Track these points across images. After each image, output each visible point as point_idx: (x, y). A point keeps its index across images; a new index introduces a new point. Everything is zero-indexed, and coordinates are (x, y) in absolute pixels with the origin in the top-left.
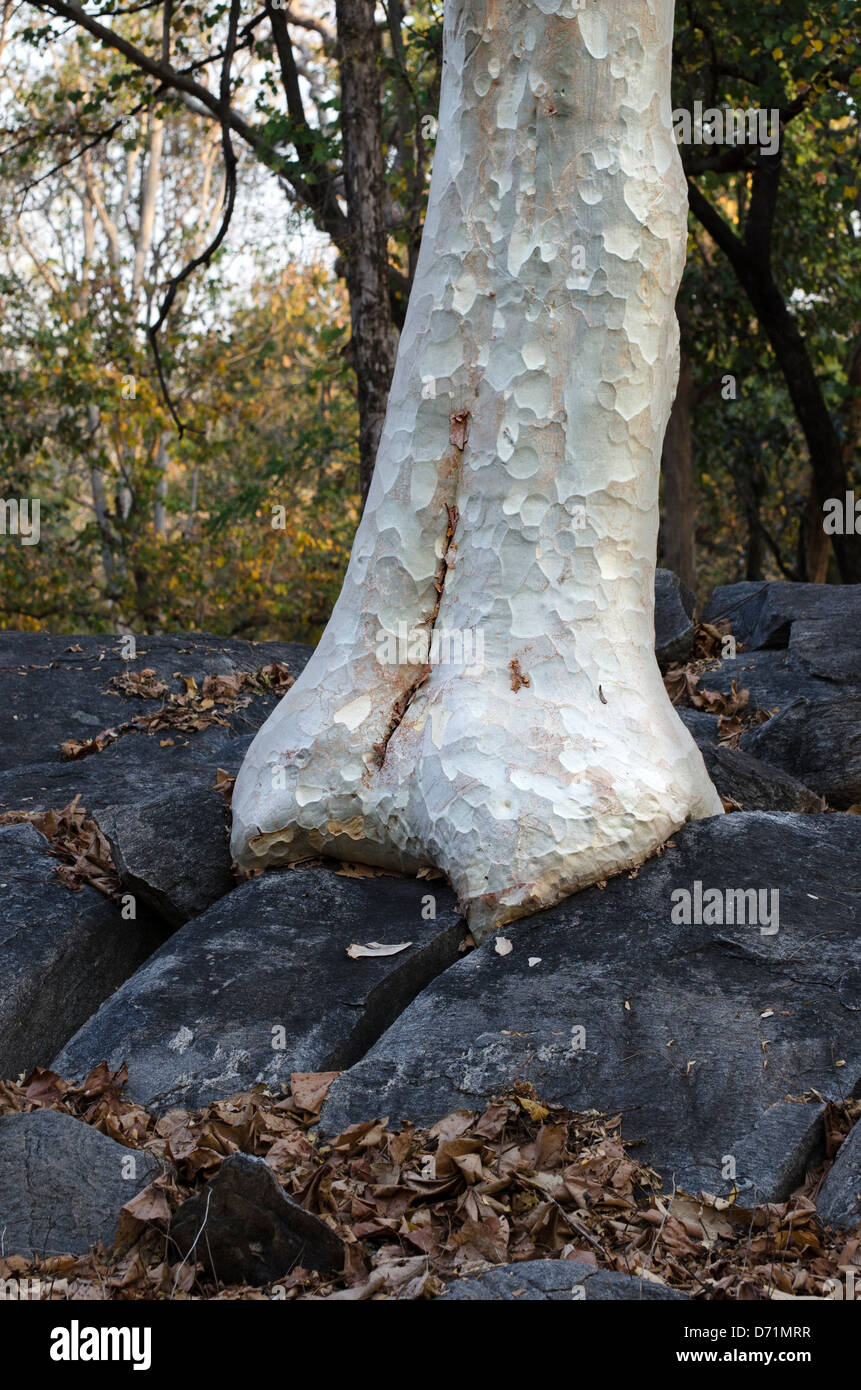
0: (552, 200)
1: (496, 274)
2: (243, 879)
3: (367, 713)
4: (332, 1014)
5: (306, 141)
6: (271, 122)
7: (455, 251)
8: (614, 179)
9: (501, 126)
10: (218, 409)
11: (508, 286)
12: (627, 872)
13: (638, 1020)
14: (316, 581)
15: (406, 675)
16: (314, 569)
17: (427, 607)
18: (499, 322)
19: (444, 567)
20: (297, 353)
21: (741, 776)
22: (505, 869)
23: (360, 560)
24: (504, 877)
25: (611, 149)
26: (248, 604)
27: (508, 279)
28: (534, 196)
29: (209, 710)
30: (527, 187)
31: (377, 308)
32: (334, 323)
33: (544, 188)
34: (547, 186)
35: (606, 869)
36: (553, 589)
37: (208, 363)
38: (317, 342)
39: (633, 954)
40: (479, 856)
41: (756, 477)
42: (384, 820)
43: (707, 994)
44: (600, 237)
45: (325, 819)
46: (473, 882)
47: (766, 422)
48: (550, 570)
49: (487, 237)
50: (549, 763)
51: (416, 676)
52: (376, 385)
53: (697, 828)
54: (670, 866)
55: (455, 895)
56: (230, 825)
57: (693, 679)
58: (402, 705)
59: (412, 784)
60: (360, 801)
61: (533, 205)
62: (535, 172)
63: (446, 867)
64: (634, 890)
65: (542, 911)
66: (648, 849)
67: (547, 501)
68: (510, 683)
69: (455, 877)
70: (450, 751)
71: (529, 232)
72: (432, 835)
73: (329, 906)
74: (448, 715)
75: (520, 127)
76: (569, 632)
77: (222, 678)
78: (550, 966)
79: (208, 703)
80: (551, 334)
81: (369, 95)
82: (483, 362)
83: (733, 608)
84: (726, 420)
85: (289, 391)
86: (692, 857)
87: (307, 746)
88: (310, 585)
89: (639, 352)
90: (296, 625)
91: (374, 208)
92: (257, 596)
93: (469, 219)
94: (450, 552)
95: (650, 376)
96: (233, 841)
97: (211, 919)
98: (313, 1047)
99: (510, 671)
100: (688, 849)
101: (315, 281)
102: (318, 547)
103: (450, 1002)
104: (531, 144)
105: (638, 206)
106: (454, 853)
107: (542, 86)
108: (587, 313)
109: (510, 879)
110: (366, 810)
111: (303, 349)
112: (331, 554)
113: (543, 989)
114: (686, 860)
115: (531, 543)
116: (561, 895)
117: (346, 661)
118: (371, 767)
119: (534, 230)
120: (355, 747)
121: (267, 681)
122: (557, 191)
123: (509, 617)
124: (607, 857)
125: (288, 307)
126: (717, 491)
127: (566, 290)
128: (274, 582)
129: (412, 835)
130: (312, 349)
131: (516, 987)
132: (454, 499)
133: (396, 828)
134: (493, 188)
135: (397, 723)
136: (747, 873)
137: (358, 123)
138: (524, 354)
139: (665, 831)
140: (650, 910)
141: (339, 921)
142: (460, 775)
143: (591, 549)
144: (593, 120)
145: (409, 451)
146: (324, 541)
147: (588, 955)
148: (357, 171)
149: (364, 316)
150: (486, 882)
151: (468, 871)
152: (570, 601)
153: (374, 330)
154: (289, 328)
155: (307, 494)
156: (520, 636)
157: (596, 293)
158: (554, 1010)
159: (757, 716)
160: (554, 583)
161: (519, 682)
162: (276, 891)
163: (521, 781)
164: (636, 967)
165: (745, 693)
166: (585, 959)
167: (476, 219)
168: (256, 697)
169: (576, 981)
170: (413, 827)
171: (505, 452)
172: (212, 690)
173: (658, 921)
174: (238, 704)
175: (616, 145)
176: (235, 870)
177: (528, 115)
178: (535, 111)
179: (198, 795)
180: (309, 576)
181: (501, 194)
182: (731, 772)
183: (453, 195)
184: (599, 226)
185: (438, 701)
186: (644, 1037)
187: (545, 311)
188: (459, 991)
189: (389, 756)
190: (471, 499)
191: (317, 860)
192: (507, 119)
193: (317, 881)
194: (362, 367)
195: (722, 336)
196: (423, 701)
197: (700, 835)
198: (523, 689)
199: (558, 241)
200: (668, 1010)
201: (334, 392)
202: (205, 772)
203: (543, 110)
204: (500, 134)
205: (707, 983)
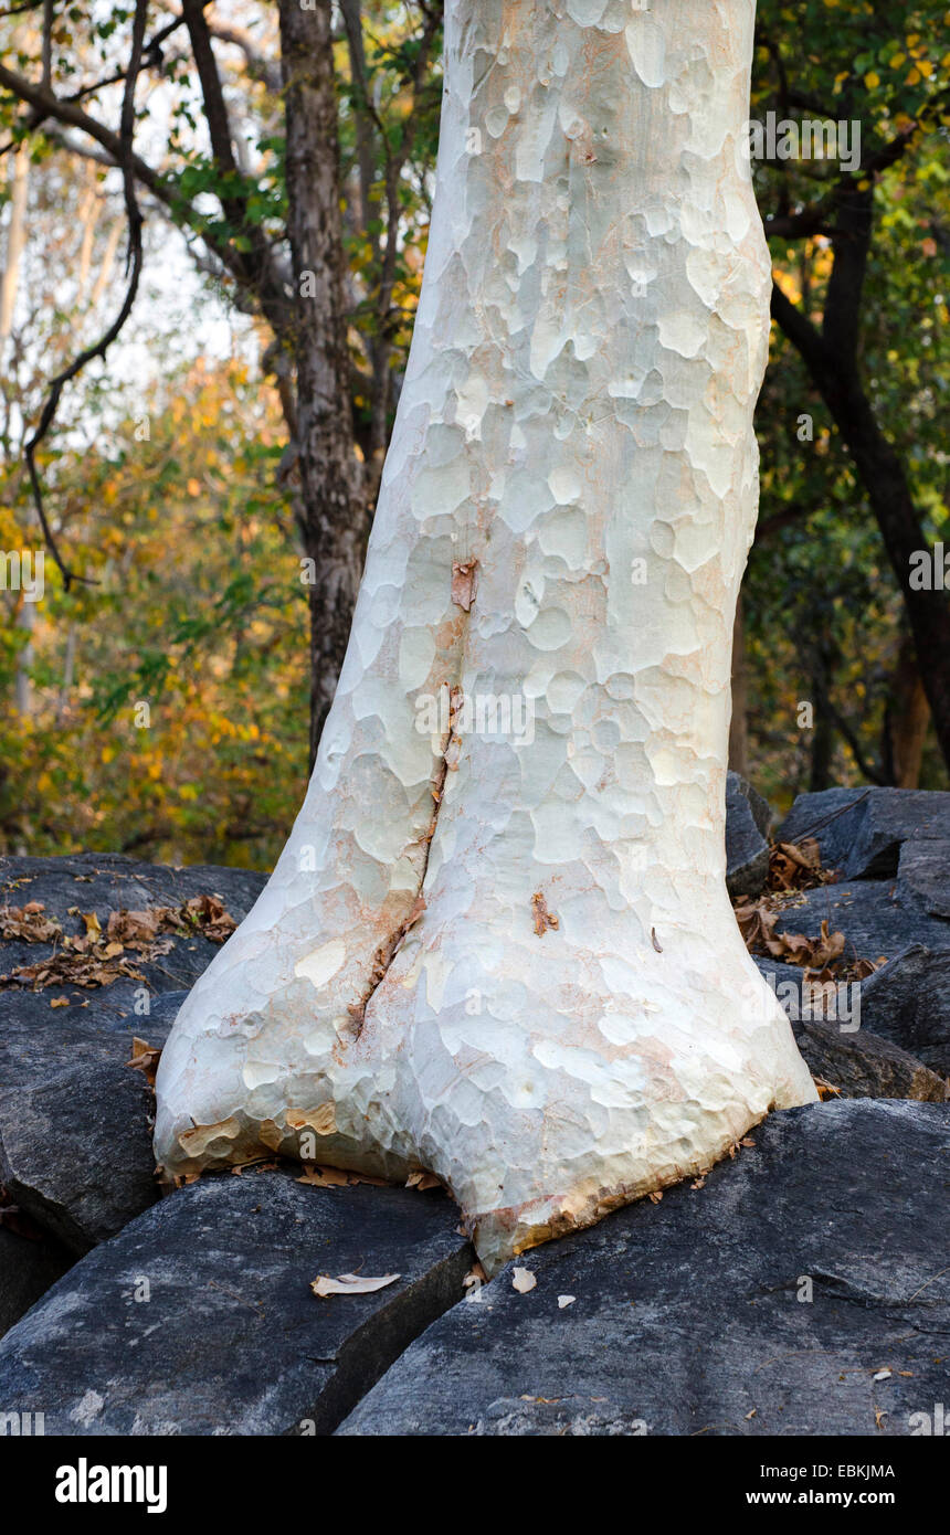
0: (589, 277)
1: (514, 376)
2: (171, 1188)
3: (341, 964)
4: (292, 1373)
5: (236, 193)
6: (189, 170)
7: (460, 345)
8: (672, 249)
9: (521, 177)
10: (103, 551)
11: (530, 393)
12: (690, 1180)
13: (707, 1382)
14: (235, 781)
15: (393, 913)
16: (233, 766)
17: (420, 822)
18: (518, 440)
19: (444, 767)
20: (208, 477)
21: (837, 1050)
22: (526, 1174)
23: (330, 758)
24: (525, 1186)
25: (669, 209)
26: (144, 811)
27: (530, 383)
28: (565, 273)
29: (117, 958)
30: (557, 260)
31: (334, 418)
32: (257, 436)
33: (579, 261)
34: (583, 257)
35: (662, 1175)
36: (589, 798)
37: (91, 488)
38: (233, 461)
39: (700, 1291)
40: (491, 1157)
41: (826, 646)
42: (363, 1109)
43: (800, 1347)
44: (654, 327)
45: (282, 1106)
46: (482, 1192)
47: (840, 572)
48: (586, 772)
49: (502, 326)
50: (584, 1032)
51: (406, 913)
52: (331, 521)
53: (783, 1121)
54: (749, 1171)
55: (458, 1211)
56: (154, 1115)
57: (769, 918)
58: (387, 953)
59: (400, 1060)
60: (330, 1083)
61: (564, 284)
62: (567, 240)
63: (445, 1171)
64: (700, 1205)
65: (576, 1231)
66: (719, 1149)
67: (582, 680)
68: (532, 924)
69: (457, 1186)
70: (455, 1014)
71: (559, 319)
72: (427, 1129)
73: (287, 1225)
74: (448, 968)
75: (548, 180)
76: (612, 857)
77: (134, 914)
78: (589, 1307)
79: (115, 949)
80: (587, 456)
81: (324, 134)
82: (496, 493)
83: (820, 823)
84: (789, 570)
85: (196, 527)
86: (778, 1159)
87: (259, 1009)
88: (227, 787)
89: (706, 482)
90: (208, 841)
91: (331, 286)
92: (157, 801)
93: (478, 302)
94: (452, 747)
95: (721, 514)
96: (157, 1136)
97: (128, 1243)
98: (266, 1417)
99: (533, 908)
100: (772, 1150)
101: (233, 380)
102: (239, 736)
103: (452, 1355)
104: (562, 202)
105: (705, 285)
106: (457, 1153)
107: (576, 124)
108: (636, 429)
109: (533, 1189)
110: (338, 1095)
111: (215, 471)
112: (255, 744)
113: (579, 1337)
114: (769, 1165)
115: (561, 736)
116: (601, 1210)
117: (312, 893)
118: (346, 1037)
119: (566, 318)
120: (323, 1010)
121: (195, 919)
122: (596, 265)
123: (532, 835)
124: (664, 1160)
125: (196, 415)
126: (770, 663)
127: (607, 398)
128: (180, 783)
129: (400, 1129)
130: (226, 470)
131: (540, 1335)
132: (456, 677)
133: (378, 1119)
134: (510, 261)
135: (380, 978)
136: (852, 1182)
137: (309, 171)
138: (552, 482)
139: (740, 1125)
140: (722, 1232)
141: (301, 1245)
142: (465, 1048)
143: (640, 744)
144: (644, 171)
145: (397, 613)
146: (246, 726)
147: (639, 1292)
148: (307, 235)
149: (316, 430)
150: (500, 1193)
151: (476, 1178)
152: (613, 815)
153: (329, 448)
154: (196, 443)
155: (220, 666)
156: (547, 861)
157: (649, 402)
158: (592, 1367)
159: (856, 969)
160: (591, 791)
161: (545, 922)
162: (216, 1204)
163: (548, 1056)
164: (703, 1309)
165: (839, 938)
166: (634, 1298)
167: (487, 302)
168: (180, 941)
169: (623, 1328)
170: (401, 1116)
171: (526, 614)
172: (120, 931)
173: (732, 1247)
174: (155, 950)
175: (677, 203)
176: (160, 1176)
177: (557, 164)
178: (567, 158)
179: (110, 1074)
180: (227, 774)
181: (521, 270)
182: (824, 1044)
183: (456, 270)
184: (653, 313)
185: (435, 947)
186: (715, 1405)
187: (580, 426)
188: (465, 1341)
189: (368, 1021)
190: (480, 677)
191: (272, 1162)
192: (530, 167)
193: (271, 1191)
194: (314, 497)
195: (783, 457)
196: (415, 947)
197: (787, 1130)
198: (550, 931)
199: (598, 332)
200: (747, 1368)
201: (255, 528)
202: (116, 1042)
203: (578, 156)
204: (519, 189)
205: (800, 1332)
